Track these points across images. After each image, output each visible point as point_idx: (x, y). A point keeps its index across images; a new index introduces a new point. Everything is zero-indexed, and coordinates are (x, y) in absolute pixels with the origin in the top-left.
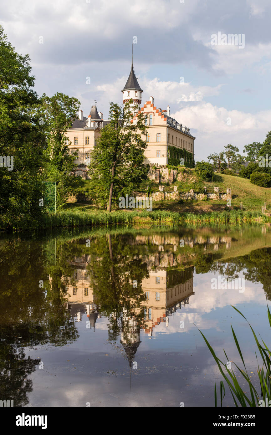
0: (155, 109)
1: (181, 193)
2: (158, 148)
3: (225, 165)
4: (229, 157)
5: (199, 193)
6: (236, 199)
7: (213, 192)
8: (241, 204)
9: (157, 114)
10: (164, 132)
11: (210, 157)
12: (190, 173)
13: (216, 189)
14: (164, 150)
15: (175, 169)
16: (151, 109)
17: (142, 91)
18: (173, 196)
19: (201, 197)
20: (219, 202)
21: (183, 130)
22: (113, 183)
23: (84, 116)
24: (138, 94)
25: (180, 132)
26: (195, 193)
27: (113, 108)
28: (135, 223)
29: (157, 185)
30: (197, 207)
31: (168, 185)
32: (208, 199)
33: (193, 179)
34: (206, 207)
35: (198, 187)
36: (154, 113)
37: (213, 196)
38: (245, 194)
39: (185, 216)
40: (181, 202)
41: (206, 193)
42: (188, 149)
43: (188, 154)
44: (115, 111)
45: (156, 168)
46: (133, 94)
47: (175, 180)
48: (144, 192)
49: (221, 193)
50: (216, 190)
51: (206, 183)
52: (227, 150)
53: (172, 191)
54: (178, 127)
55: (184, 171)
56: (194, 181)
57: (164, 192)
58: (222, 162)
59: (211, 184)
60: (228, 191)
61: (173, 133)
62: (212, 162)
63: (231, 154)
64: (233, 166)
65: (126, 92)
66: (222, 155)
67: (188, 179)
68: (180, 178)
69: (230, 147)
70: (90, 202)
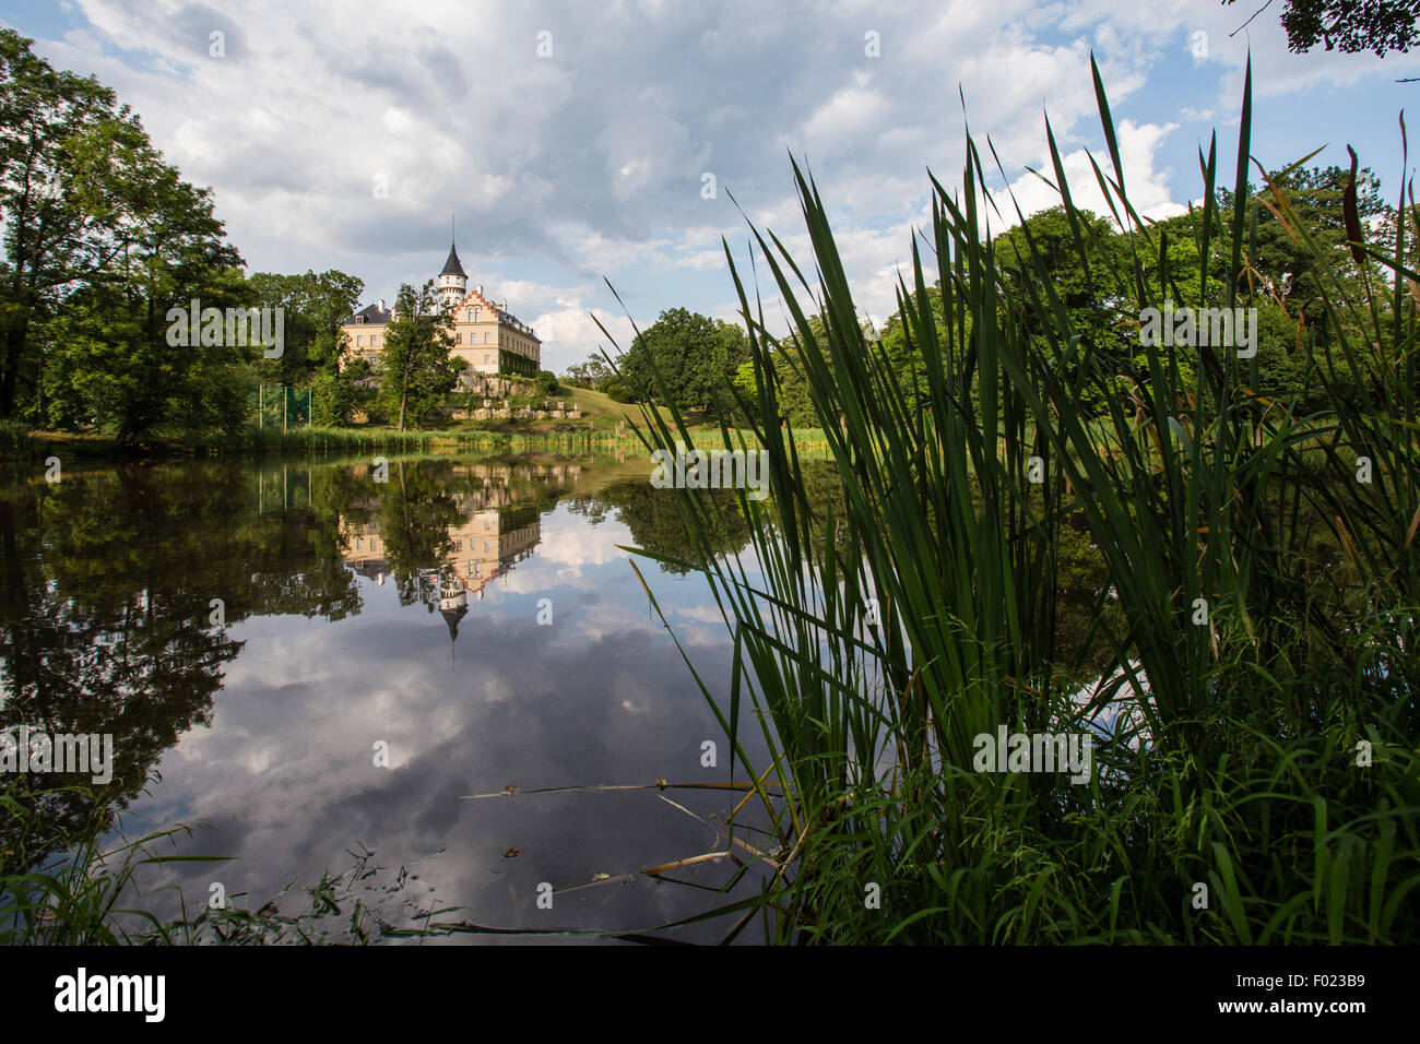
0: (483, 300)
1: (513, 410)
2: (487, 353)
3: (589, 379)
4: (593, 369)
5: (537, 410)
6: (587, 418)
7: (556, 409)
8: (592, 425)
9: (485, 308)
10: (495, 330)
11: (570, 369)
12: (527, 384)
13: (561, 405)
14: (495, 355)
15: (507, 379)
16: (478, 301)
17: (467, 278)
18: (503, 414)
19: (541, 414)
20: (564, 421)
21: (524, 330)
22: (407, 392)
23: (387, 307)
24: (461, 280)
25: (520, 332)
26: (532, 409)
27: (406, 292)
28: (433, 446)
29: (482, 399)
30: (535, 428)
31: (498, 399)
32: (550, 418)
33: (531, 392)
34: (545, 427)
35: (537, 401)
36: (481, 306)
37: (556, 414)
38: (598, 412)
39: (510, 437)
40: (513, 421)
41: (545, 409)
42: (531, 356)
43: (531, 361)
44: (408, 295)
45: (481, 378)
46: (453, 281)
47: (507, 394)
48: (464, 408)
49: (567, 410)
50: (560, 407)
51: (548, 397)
52: (592, 360)
53: (502, 406)
54: (517, 326)
55: (520, 382)
56: (533, 395)
57: (490, 408)
58: (585, 375)
59: (556, 398)
60: (575, 408)
61: (507, 333)
62: (572, 375)
63: (596, 366)
64: (598, 381)
65: (444, 278)
66: (585, 366)
67: (524, 393)
68: (513, 390)
69: (594, 356)
70: (386, 422)
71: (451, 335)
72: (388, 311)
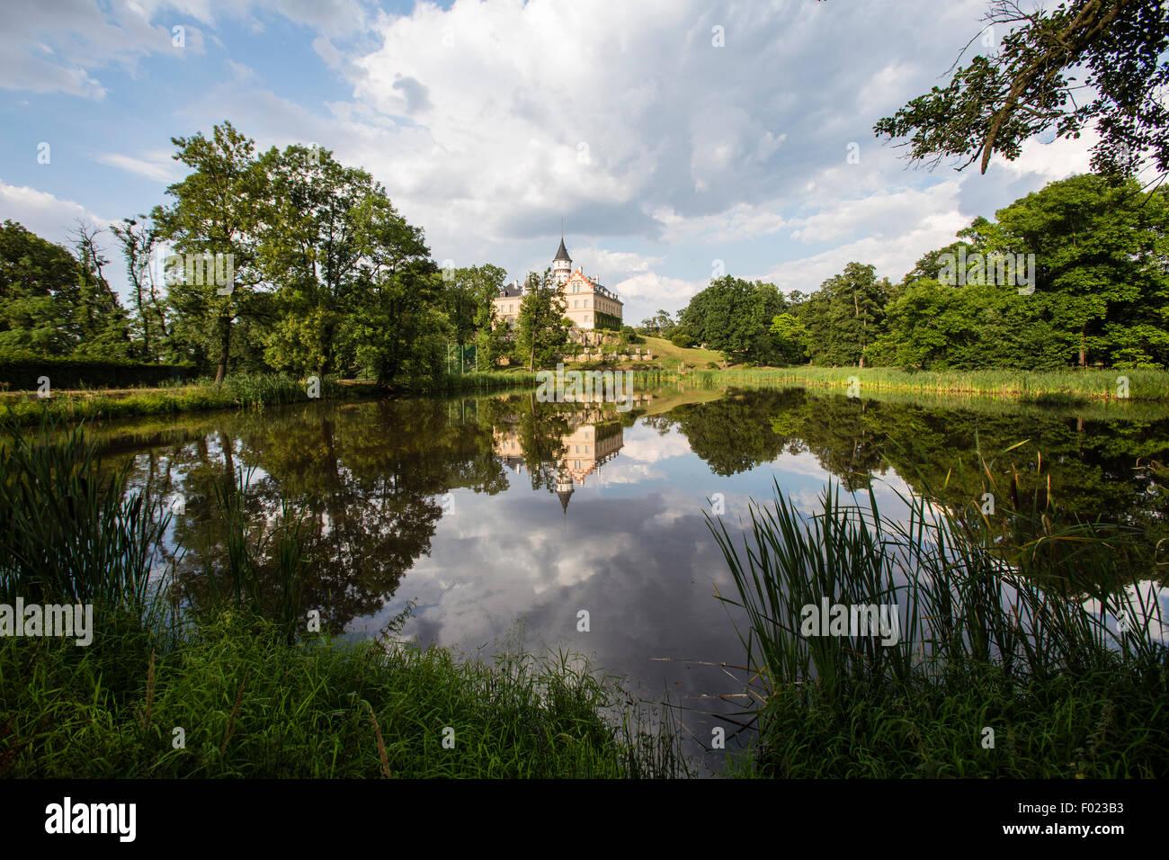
0: (583, 277)
1: (604, 355)
2: (586, 314)
3: (657, 329)
4: (661, 321)
5: (621, 354)
6: (657, 360)
7: (635, 353)
8: (660, 364)
9: (584, 282)
10: (591, 298)
11: (643, 322)
12: (614, 336)
13: (638, 351)
14: (591, 316)
15: (600, 332)
16: (579, 278)
17: (571, 261)
18: (597, 357)
19: (624, 358)
20: (640, 363)
21: (611, 296)
22: (534, 345)
23: (520, 285)
24: (568, 263)
25: (608, 298)
26: (618, 354)
27: (533, 276)
29: (583, 348)
30: (619, 367)
31: (594, 347)
32: (630, 360)
33: (617, 342)
34: (626, 367)
35: (620, 349)
36: (582, 281)
37: (635, 357)
38: (665, 355)
40: (604, 363)
41: (627, 354)
42: (617, 315)
43: (616, 319)
44: (534, 279)
45: (582, 332)
46: (563, 264)
47: (600, 343)
48: (571, 354)
49: (642, 354)
51: (629, 345)
52: (659, 315)
53: (597, 352)
54: (606, 294)
55: (609, 335)
56: (618, 344)
57: (589, 354)
58: (655, 326)
59: (634, 346)
60: (648, 352)
61: (599, 299)
62: (645, 326)
63: (662, 319)
64: (664, 330)
65: (556, 263)
66: (654, 319)
67: (612, 342)
68: (604, 341)
69: (662, 312)
70: (521, 365)
71: (562, 304)
72: (520, 288)
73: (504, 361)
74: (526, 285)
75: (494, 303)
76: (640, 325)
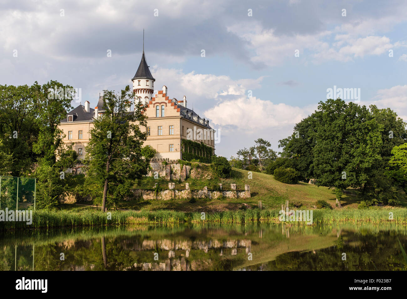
0: (167, 98)
1: (192, 191)
2: (171, 142)
3: (256, 161)
4: (260, 152)
5: (213, 191)
6: (256, 197)
7: (229, 190)
8: (260, 203)
9: (169, 105)
10: (177, 123)
11: (239, 153)
12: (205, 169)
13: (233, 187)
14: (177, 144)
15: (187, 164)
16: (163, 99)
17: (154, 80)
18: (184, 194)
19: (216, 195)
20: (236, 201)
21: (201, 122)
22: (108, 179)
24: (149, 83)
25: (198, 124)
26: (209, 190)
27: (107, 96)
28: (129, 224)
29: (167, 182)
30: (211, 206)
31: (180, 182)
32: (224, 198)
33: (208, 175)
34: (220, 206)
35: (212, 183)
36: (166, 103)
37: (229, 194)
38: (266, 192)
39: (192, 216)
40: (193, 201)
41: (220, 190)
42: (208, 144)
43: (207, 148)
44: (109, 99)
45: (166, 164)
46: (144, 83)
47: (187, 177)
48: (152, 190)
49: (238, 190)
50: (232, 187)
51: (222, 180)
52: (258, 145)
53: (184, 188)
54: (195, 119)
55: (198, 167)
56: (209, 178)
57: (174, 190)
58: (253, 158)
59: (228, 181)
60: (246, 188)
61: (186, 124)
62: (241, 158)
63: (262, 149)
64: (264, 163)
65: (136, 81)
66: (252, 150)
67: (202, 176)
68: (193, 174)
69: (261, 141)
70: (91, 203)
71: (143, 130)
72: (92, 110)
73: (70, 199)
74: (99, 107)
75: (60, 127)
76: (236, 156)
